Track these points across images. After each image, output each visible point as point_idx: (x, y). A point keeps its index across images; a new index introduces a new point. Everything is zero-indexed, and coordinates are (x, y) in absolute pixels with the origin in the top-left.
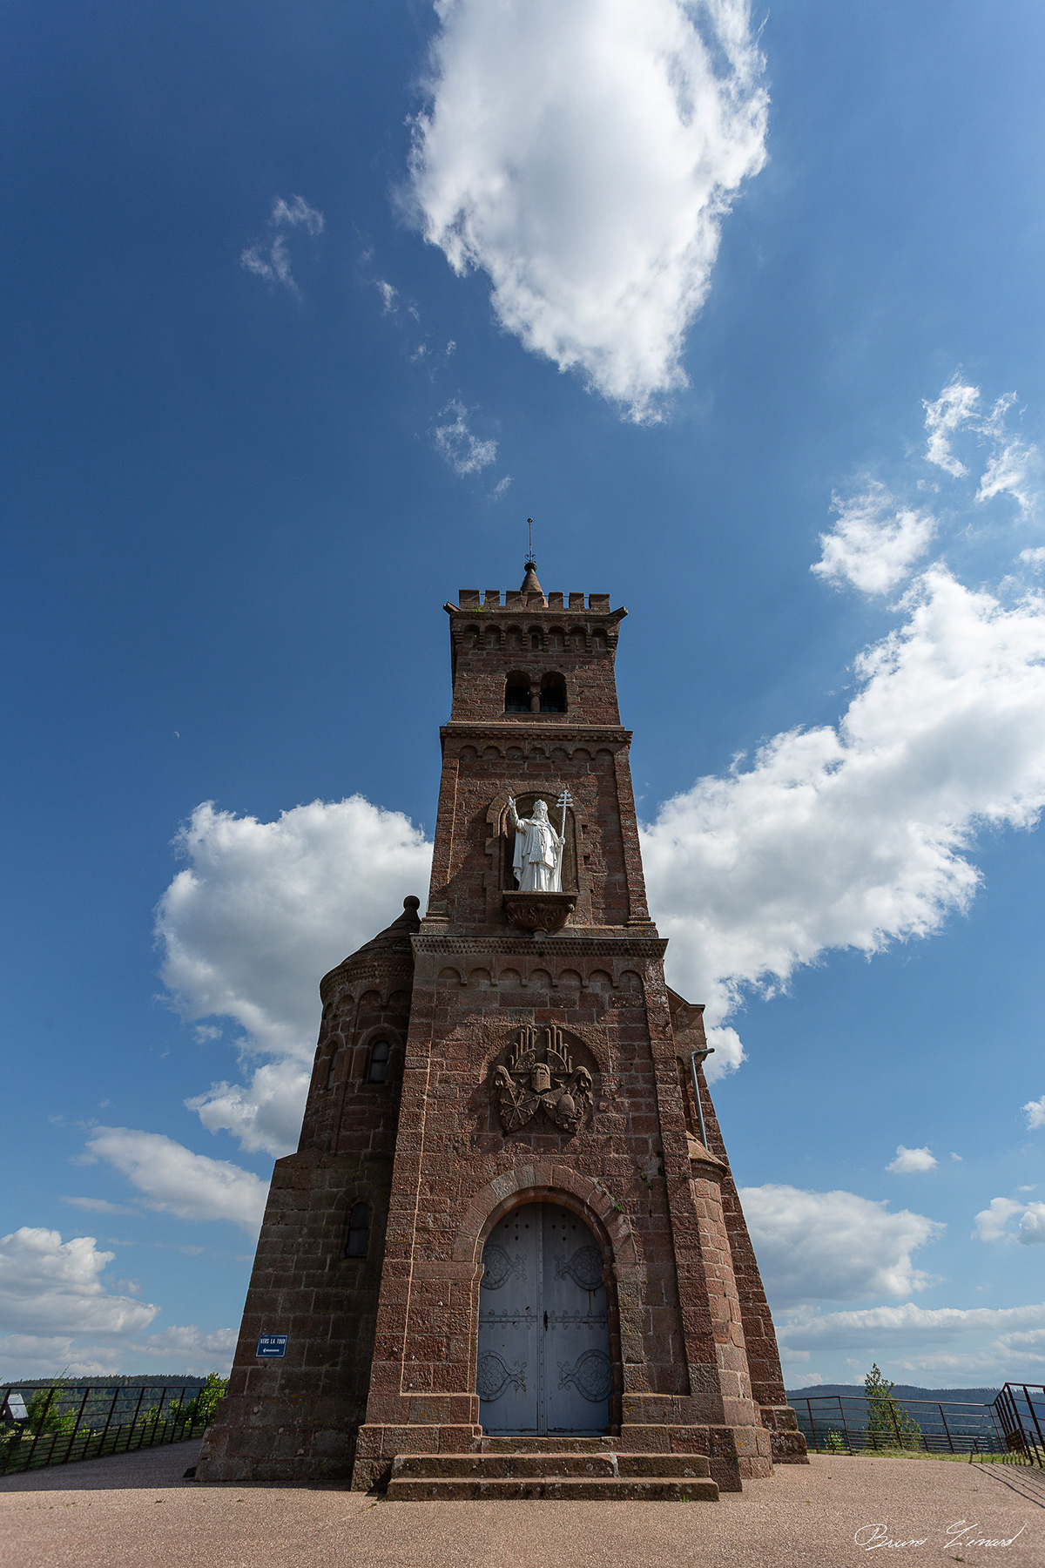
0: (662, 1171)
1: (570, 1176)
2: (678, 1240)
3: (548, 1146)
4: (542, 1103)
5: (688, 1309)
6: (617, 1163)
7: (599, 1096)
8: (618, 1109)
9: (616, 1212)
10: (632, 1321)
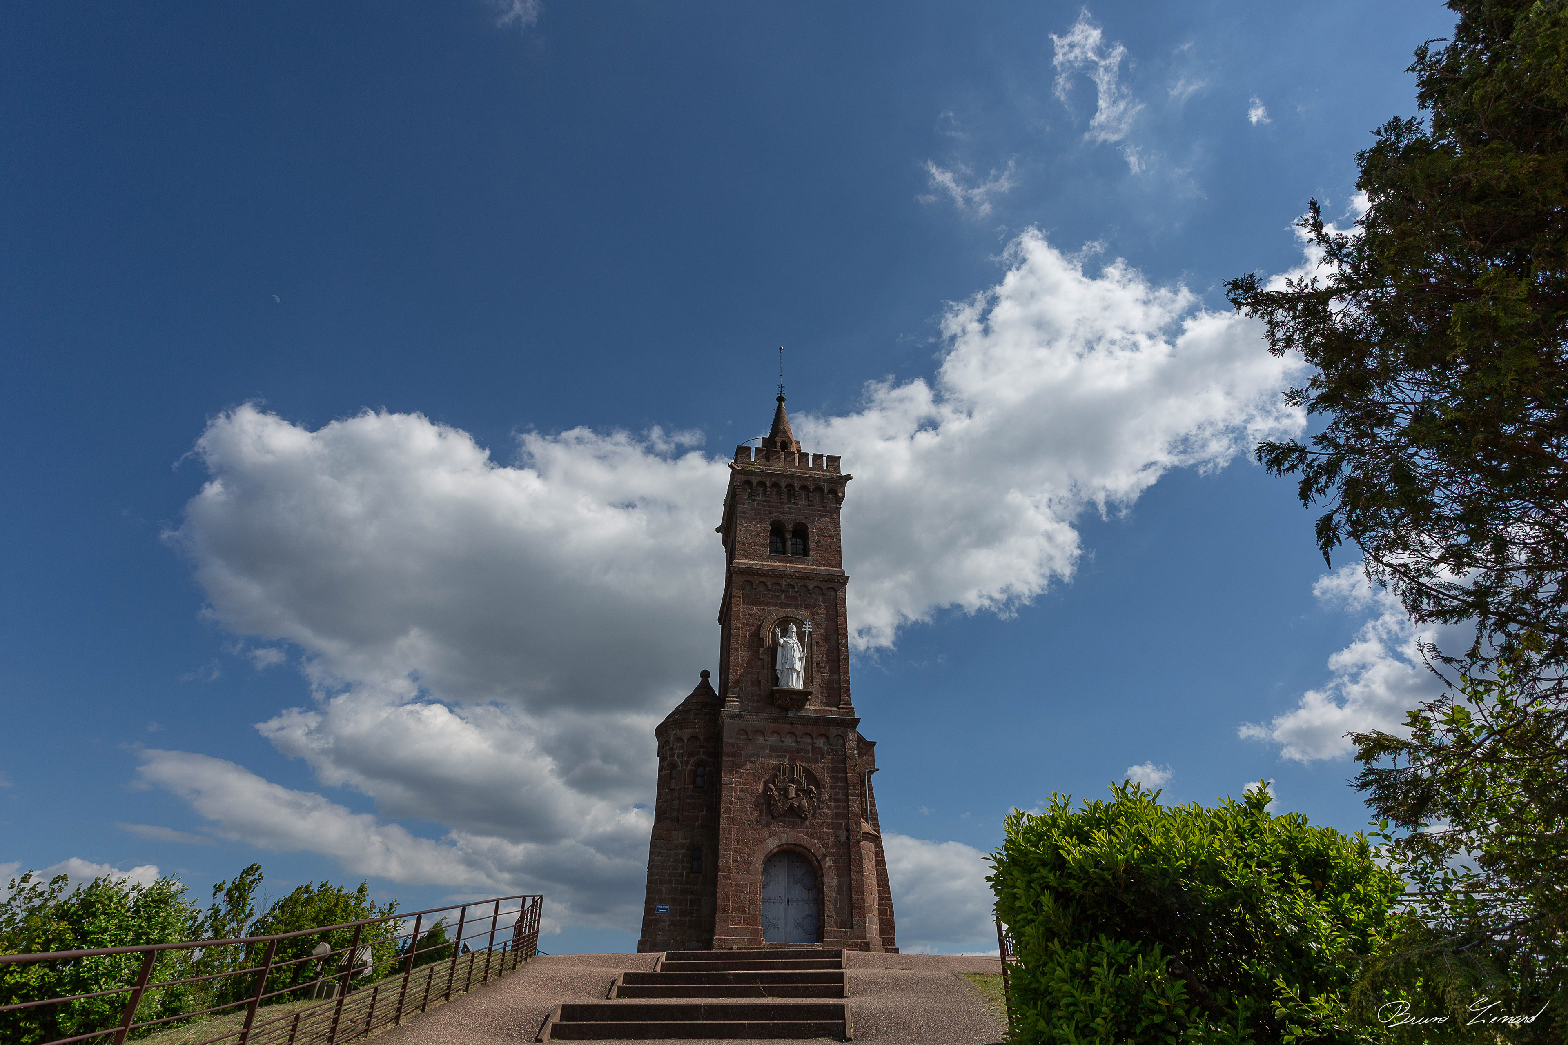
0: (848, 838)
1: (803, 838)
2: (853, 868)
3: (794, 825)
4: (792, 804)
5: (855, 897)
6: (827, 834)
7: (819, 801)
8: (829, 808)
9: (825, 856)
10: (830, 901)
